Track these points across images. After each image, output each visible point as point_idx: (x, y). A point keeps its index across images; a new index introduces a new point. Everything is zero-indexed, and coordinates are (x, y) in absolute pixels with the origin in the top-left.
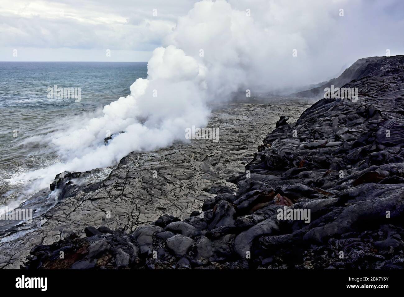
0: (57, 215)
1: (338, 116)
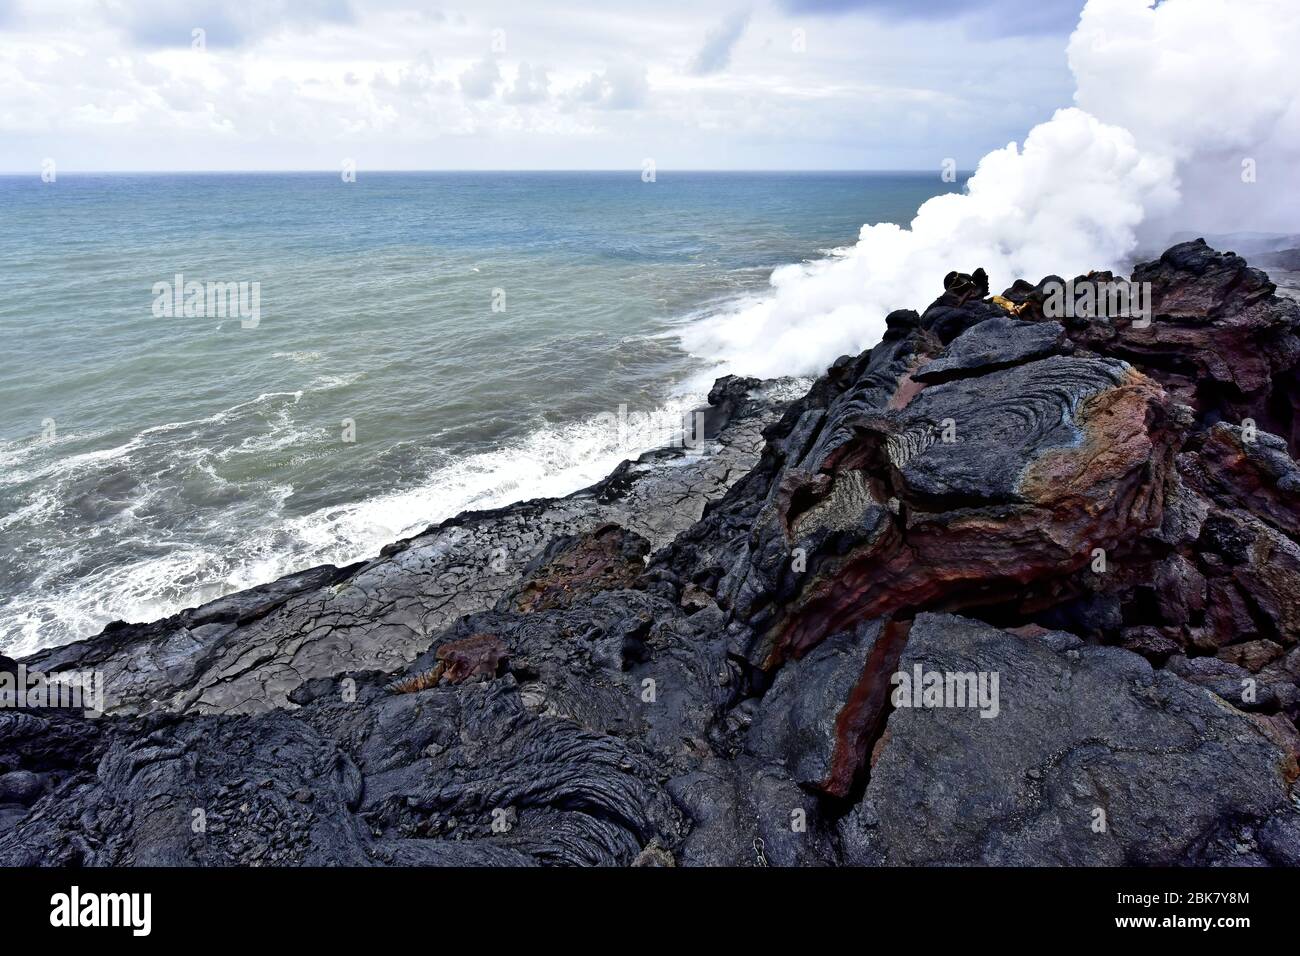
0: (739, 441)
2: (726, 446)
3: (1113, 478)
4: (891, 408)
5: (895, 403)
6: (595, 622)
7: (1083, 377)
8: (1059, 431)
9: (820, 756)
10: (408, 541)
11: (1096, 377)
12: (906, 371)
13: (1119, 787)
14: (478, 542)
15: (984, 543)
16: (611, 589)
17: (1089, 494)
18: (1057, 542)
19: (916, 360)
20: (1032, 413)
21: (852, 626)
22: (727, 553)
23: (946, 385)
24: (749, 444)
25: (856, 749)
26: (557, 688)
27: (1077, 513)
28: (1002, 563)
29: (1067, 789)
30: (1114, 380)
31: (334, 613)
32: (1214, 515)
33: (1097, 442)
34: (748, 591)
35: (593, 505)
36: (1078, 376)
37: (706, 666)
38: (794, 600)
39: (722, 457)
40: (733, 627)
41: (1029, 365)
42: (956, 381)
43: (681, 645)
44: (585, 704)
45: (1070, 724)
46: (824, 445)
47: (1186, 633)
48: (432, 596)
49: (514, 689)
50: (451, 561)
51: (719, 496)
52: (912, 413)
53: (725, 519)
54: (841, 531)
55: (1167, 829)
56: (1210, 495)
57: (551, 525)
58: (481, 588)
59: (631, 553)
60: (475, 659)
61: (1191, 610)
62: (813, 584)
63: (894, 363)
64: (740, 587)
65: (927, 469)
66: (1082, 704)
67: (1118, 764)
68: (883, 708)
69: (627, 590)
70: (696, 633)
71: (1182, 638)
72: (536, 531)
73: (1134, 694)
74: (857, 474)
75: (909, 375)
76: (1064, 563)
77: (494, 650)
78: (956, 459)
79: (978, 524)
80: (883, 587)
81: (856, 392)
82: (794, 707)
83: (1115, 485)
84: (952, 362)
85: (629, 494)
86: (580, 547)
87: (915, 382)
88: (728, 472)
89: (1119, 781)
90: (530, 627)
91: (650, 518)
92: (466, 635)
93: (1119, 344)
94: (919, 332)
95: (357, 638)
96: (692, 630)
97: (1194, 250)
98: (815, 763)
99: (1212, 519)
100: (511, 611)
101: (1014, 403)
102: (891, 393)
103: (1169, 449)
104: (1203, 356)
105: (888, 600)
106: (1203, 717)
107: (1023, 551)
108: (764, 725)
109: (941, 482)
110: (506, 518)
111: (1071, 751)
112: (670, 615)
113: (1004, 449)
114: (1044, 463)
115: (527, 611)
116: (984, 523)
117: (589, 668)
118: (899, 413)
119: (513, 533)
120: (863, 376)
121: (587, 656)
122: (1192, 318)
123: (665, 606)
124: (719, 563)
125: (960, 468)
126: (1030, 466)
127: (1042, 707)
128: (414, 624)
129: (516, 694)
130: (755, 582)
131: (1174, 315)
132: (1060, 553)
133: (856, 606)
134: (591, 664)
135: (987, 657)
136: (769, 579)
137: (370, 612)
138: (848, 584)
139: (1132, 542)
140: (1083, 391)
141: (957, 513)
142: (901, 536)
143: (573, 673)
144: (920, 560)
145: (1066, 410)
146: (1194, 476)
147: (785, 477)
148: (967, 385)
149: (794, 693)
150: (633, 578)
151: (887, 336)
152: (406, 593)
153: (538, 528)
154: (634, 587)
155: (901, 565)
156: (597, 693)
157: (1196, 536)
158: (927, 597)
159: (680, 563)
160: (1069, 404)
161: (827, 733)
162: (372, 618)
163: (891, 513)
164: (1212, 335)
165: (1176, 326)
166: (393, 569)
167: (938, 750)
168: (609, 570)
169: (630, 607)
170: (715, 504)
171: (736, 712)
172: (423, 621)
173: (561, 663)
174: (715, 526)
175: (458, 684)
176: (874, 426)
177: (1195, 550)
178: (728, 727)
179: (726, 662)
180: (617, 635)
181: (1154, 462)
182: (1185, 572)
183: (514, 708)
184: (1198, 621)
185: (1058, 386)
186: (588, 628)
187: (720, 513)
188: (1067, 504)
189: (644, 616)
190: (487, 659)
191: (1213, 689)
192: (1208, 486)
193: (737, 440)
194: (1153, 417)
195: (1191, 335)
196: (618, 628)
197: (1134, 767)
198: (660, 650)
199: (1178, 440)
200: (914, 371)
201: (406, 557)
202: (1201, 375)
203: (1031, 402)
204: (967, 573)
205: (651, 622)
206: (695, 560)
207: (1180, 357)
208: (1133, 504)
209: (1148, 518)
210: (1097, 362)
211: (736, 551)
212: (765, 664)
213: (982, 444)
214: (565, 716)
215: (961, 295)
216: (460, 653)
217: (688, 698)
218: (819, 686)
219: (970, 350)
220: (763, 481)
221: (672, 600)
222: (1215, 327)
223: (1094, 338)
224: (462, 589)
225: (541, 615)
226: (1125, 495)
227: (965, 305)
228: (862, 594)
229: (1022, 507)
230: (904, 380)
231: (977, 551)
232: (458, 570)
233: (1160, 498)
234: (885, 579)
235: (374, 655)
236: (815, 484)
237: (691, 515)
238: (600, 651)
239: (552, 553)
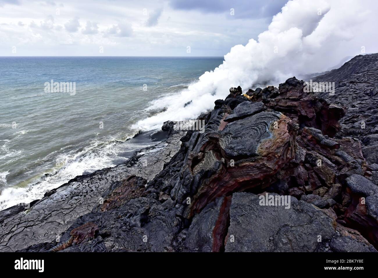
0: (173, 142)
1: (351, 95)
2: (169, 144)
3: (281, 146)
4: (219, 130)
5: (220, 128)
6: (130, 211)
7: (270, 117)
8: (266, 134)
9: (209, 245)
10: (55, 189)
11: (274, 117)
12: (222, 118)
13: (294, 238)
14: (83, 186)
15: (249, 169)
16: (134, 198)
17: (276, 151)
18: (269, 166)
19: (225, 115)
20: (258, 129)
21: (214, 200)
22: (173, 180)
23: (234, 122)
24: (176, 142)
25: (220, 241)
26: (118, 238)
27: (273, 157)
28: (255, 175)
29: (281, 241)
30: (278, 118)
31: (25, 222)
32: (307, 153)
33: (276, 136)
34: (181, 193)
35: (125, 168)
36: (269, 117)
37: (169, 220)
38: (196, 194)
39: (168, 147)
40: (177, 206)
41: (256, 115)
42: (237, 121)
43: (160, 214)
44: (128, 242)
45: (279, 221)
46: (200, 143)
47: (304, 188)
48: (66, 209)
49: (102, 241)
50: (73, 195)
51: (168, 161)
52: (225, 132)
53: (171, 169)
54: (208, 170)
55: (308, 248)
56: (305, 147)
57: (111, 177)
58: (85, 203)
59: (141, 184)
60: (86, 233)
61: (305, 181)
62: (201, 188)
63: (219, 116)
64: (178, 192)
65: (231, 148)
66: (281, 214)
67: (293, 231)
68: (226, 225)
69: (140, 198)
70: (165, 209)
71: (304, 190)
72: (105, 180)
73: (294, 209)
74: (211, 151)
75: (223, 120)
76: (272, 172)
77: (93, 228)
78: (239, 144)
79: (247, 164)
80: (222, 186)
81: (208, 126)
82: (199, 230)
83: (282, 148)
84: (235, 115)
85: (138, 163)
86: (122, 185)
87: (225, 122)
88: (170, 152)
89: (294, 236)
90: (106, 217)
91: (145, 171)
92: (82, 224)
93: (278, 107)
94: (225, 106)
95: (36, 230)
96: (163, 209)
97: (293, 80)
98: (208, 248)
99: (307, 154)
100: (98, 212)
101: (253, 126)
102: (218, 125)
103: (294, 136)
104: (299, 109)
105: (224, 190)
106: (312, 213)
107: (260, 170)
108: (190, 238)
109: (236, 152)
110: (94, 177)
111: (280, 229)
112: (155, 204)
113: (252, 140)
114: (263, 143)
115: (104, 211)
116: (249, 163)
117: (129, 228)
118: (222, 132)
119: (97, 181)
120: (210, 120)
121: (128, 224)
122: (295, 98)
123: (153, 201)
124: (170, 184)
125: (240, 147)
126: (259, 145)
127: (271, 217)
128: (59, 221)
129: (103, 243)
130: (183, 190)
131: (290, 98)
132: (270, 170)
133: (214, 193)
134: (129, 227)
135: (254, 204)
136: (187, 188)
137: (41, 219)
138: (212, 187)
139: (288, 164)
140: (271, 121)
141: (241, 161)
142: (226, 170)
143: (123, 231)
144: (232, 177)
145: (267, 127)
146: (300, 142)
147: (189, 155)
148: (240, 122)
149: (199, 225)
150: (142, 193)
151: (215, 108)
152: (56, 209)
153: (106, 178)
154: (142, 196)
155: (227, 179)
156: (133, 237)
157: (304, 160)
158: (235, 188)
159: (157, 185)
160: (268, 126)
161: (210, 237)
162: (42, 221)
163: (222, 163)
164: (300, 103)
165: (291, 101)
166: (50, 201)
167: (244, 236)
168: (133, 192)
169: (142, 204)
170: (167, 164)
171: (181, 234)
172: (63, 219)
173: (119, 228)
174: (168, 172)
175: (79, 243)
176: (215, 136)
177: (303, 163)
178: (178, 240)
179: (176, 218)
180: (138, 215)
181: (291, 140)
182: (302, 170)
183: (102, 249)
184: (307, 184)
185: (264, 121)
186: (127, 214)
187: (169, 167)
188: (270, 155)
189: (147, 206)
190: (90, 232)
191: (313, 204)
192: (305, 145)
193: (172, 142)
194: (289, 128)
195: (295, 103)
196: (138, 212)
197: (297, 231)
198: (153, 217)
199: (296, 133)
200: (224, 118)
201: (55, 196)
202: (299, 114)
203: (258, 126)
204: (246, 179)
205: (150, 208)
206: (162, 184)
207: (294, 109)
208: (287, 153)
209: (291, 156)
210: (273, 113)
211: (175, 179)
212: (189, 217)
213: (246, 139)
214: (122, 248)
215: (235, 94)
216: (79, 232)
217: (164, 233)
218: (206, 221)
219: (239, 111)
220: (182, 155)
221: (156, 199)
222: (301, 101)
223: (271, 105)
224: (78, 204)
225: (110, 212)
226: (285, 151)
227: (236, 97)
228: (216, 189)
229: (258, 157)
230: (222, 121)
231: (248, 172)
232: (76, 198)
233: (294, 151)
234: (223, 184)
235: (44, 235)
236: (199, 156)
237: (160, 168)
238: (132, 221)
239: (112, 188)
